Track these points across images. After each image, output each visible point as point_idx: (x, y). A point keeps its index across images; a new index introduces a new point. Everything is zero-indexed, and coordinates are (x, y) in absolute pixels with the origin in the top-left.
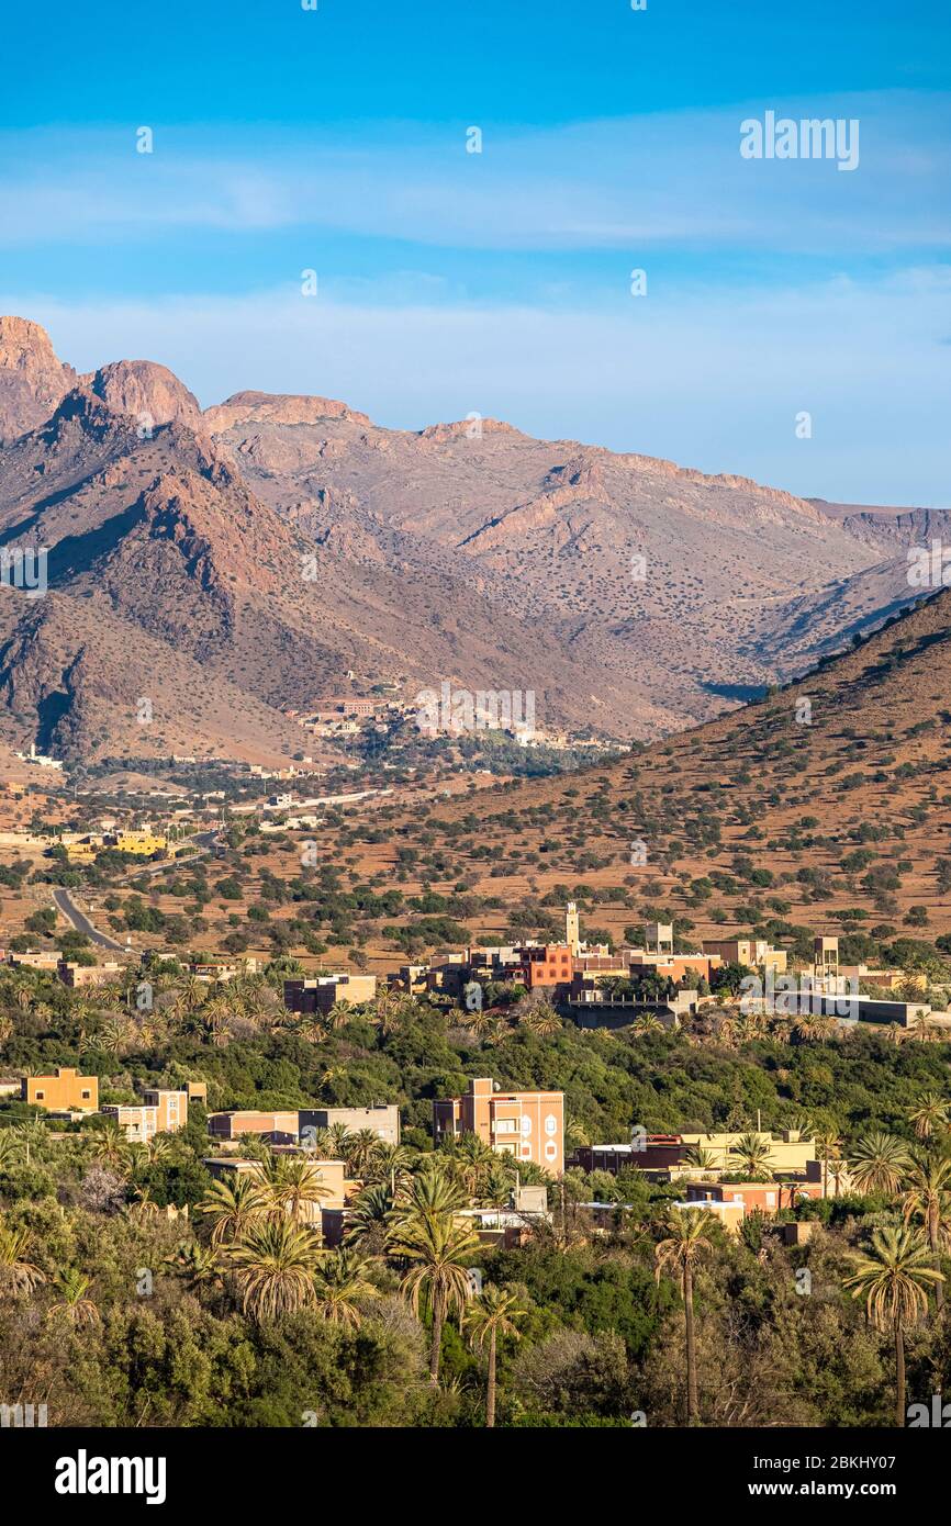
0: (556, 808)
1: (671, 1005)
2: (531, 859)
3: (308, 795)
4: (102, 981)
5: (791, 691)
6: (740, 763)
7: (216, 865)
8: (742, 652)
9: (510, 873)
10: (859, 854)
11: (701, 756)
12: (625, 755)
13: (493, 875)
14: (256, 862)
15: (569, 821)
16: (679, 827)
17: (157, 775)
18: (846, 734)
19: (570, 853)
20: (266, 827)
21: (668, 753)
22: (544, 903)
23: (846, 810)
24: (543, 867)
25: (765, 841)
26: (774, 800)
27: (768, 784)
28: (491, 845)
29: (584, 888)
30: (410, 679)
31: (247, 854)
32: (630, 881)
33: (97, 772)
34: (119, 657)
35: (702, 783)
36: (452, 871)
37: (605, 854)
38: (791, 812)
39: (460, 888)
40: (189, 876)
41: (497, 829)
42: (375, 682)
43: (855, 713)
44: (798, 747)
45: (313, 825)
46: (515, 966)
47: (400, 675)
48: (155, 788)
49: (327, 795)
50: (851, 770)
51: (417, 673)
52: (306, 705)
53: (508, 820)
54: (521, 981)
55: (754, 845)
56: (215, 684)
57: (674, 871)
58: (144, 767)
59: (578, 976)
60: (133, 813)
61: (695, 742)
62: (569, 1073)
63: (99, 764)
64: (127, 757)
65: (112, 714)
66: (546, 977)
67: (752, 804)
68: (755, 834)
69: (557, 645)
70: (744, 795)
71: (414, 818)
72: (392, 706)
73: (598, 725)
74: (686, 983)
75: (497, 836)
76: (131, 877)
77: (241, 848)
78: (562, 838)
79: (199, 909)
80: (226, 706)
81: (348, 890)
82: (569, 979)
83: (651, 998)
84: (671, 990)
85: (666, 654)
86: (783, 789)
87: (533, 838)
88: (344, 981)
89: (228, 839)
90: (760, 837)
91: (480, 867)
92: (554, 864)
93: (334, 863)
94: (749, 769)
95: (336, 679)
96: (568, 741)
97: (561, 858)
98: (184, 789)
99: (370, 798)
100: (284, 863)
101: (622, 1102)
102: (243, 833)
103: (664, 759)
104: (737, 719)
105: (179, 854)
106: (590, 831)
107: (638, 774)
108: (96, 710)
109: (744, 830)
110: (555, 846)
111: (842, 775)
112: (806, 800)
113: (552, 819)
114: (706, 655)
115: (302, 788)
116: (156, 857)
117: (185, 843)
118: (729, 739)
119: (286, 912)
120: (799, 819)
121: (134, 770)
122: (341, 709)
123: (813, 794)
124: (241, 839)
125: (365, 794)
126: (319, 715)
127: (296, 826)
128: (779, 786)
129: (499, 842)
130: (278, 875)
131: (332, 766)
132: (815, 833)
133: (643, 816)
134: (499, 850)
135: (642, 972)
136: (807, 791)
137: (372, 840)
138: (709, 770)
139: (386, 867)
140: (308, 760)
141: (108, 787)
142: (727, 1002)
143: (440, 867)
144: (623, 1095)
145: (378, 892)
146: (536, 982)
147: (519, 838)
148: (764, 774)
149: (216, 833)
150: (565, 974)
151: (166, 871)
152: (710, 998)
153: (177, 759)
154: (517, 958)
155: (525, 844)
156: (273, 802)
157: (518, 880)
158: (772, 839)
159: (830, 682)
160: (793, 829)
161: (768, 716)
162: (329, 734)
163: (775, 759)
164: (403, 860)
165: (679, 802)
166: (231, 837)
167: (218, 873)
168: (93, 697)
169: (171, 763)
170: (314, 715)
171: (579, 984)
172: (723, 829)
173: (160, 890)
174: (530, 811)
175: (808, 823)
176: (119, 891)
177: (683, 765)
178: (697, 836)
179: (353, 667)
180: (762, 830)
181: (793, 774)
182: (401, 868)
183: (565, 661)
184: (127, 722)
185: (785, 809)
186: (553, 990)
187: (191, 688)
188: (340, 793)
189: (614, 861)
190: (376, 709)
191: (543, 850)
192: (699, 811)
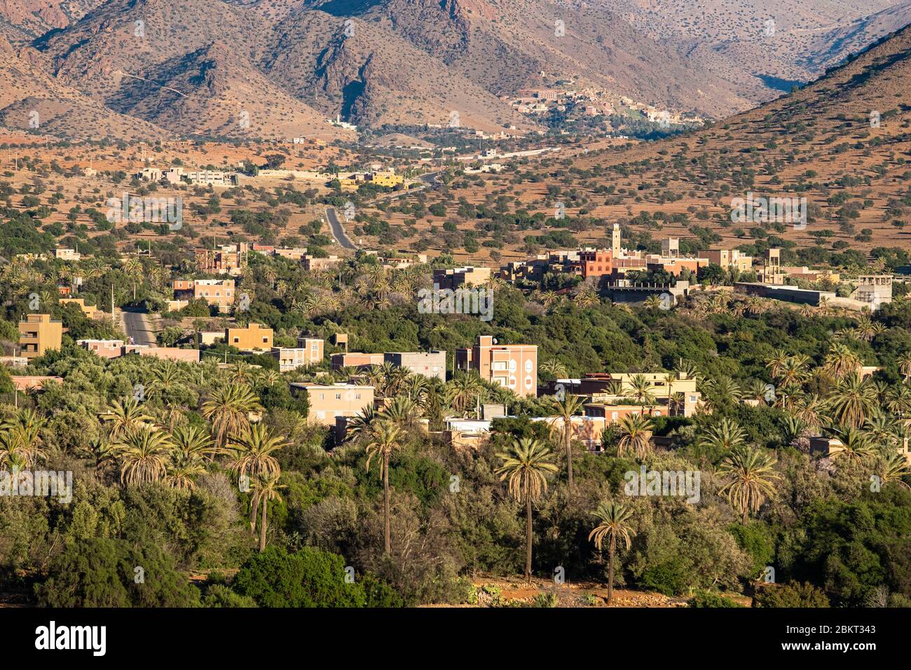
0: (652, 162)
1: (671, 290)
2: (632, 194)
3: (507, 150)
4: (326, 267)
5: (807, 89)
6: (771, 135)
7: (433, 194)
8: (798, 63)
9: (617, 203)
10: (840, 195)
11: (747, 130)
12: (699, 129)
13: (606, 204)
14: (458, 193)
15: (659, 170)
16: (729, 175)
17: (416, 135)
18: (840, 118)
19: (657, 191)
20: (468, 171)
21: (726, 128)
22: (632, 222)
23: (835, 167)
24: (638, 200)
25: (782, 185)
26: (790, 159)
27: (787, 149)
28: (608, 185)
29: (661, 214)
30: (581, 77)
31: (454, 188)
32: (691, 209)
33: (378, 133)
34: (395, 60)
35: (746, 147)
36: (580, 201)
37: (679, 192)
38: (802, 167)
39: (582, 212)
40: (415, 201)
41: (613, 175)
42: (558, 79)
43: (846, 104)
44: (809, 125)
45: (498, 170)
46: (576, 263)
47: (575, 74)
48: (413, 144)
49: (519, 151)
50: (840, 141)
51: (585, 73)
52: (513, 93)
53: (622, 170)
54: (580, 273)
55: (774, 187)
56: (455, 78)
57: (721, 204)
58: (408, 130)
59: (615, 270)
60: (393, 159)
61: (743, 121)
62: (584, 333)
63: (380, 128)
64: (398, 124)
65: (390, 96)
66: (595, 270)
67: (776, 161)
68: (776, 181)
69: (678, 57)
70: (772, 155)
71: (562, 167)
72: (569, 94)
73: (701, 108)
74: (681, 277)
75: (612, 179)
76: (379, 201)
77: (450, 184)
78: (653, 181)
79: (413, 222)
80: (462, 92)
81: (512, 212)
82: (610, 272)
83: (660, 286)
84: (672, 280)
85: (748, 64)
86: (796, 152)
87: (636, 181)
88: (470, 271)
89: (442, 178)
90: (779, 183)
91: (600, 199)
92: (646, 197)
93: (507, 194)
94: (776, 139)
95: (533, 76)
96: (681, 119)
97: (651, 194)
98: (432, 145)
99: (545, 153)
100: (475, 194)
101: (612, 352)
102: (453, 174)
103: (723, 132)
104: (771, 106)
105: (411, 187)
106: (671, 177)
107: (706, 141)
108: (379, 94)
109: (769, 178)
110: (648, 186)
111: (835, 144)
112: (811, 160)
113: (648, 169)
114: (775, 65)
115: (502, 146)
116: (395, 189)
117: (416, 180)
118: (765, 119)
119: (470, 225)
120: (805, 171)
121: (402, 132)
122: (536, 96)
123: (815, 155)
124: (452, 178)
125: (543, 150)
126: (522, 99)
127: (487, 170)
128: (794, 150)
129: (613, 183)
130: (470, 201)
131: (528, 132)
132: (814, 181)
133: (706, 168)
134: (613, 188)
135: (655, 268)
136: (812, 154)
137: (534, 180)
138: (751, 139)
139: (539, 198)
140: (513, 128)
141: (385, 143)
142: (708, 288)
143: (574, 198)
144: (613, 347)
145: (531, 213)
146: (589, 273)
147: (626, 181)
148: (786, 142)
149: (436, 174)
150: (607, 269)
151: (401, 197)
152: (697, 286)
153: (430, 125)
154: (578, 258)
155: (629, 184)
156: (484, 154)
157: (621, 207)
158: (786, 184)
159: (831, 84)
160: (800, 179)
161: (791, 105)
162: (528, 111)
163: (794, 133)
164: (551, 193)
165: (730, 159)
166: (445, 176)
167: (433, 199)
168: (377, 85)
169: (426, 128)
170: (519, 99)
171: (616, 275)
172: (756, 177)
173: (394, 210)
174: (636, 163)
175: (810, 174)
176: (367, 210)
177: (735, 135)
178: (739, 181)
179: (544, 69)
180: (781, 178)
181: (804, 143)
182: (549, 198)
183: (682, 67)
184: (398, 101)
185: (797, 165)
186: (599, 279)
187: (440, 80)
188: (527, 150)
189: (684, 197)
190: (558, 96)
191: (640, 188)
192: (742, 165)
